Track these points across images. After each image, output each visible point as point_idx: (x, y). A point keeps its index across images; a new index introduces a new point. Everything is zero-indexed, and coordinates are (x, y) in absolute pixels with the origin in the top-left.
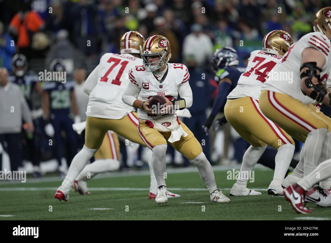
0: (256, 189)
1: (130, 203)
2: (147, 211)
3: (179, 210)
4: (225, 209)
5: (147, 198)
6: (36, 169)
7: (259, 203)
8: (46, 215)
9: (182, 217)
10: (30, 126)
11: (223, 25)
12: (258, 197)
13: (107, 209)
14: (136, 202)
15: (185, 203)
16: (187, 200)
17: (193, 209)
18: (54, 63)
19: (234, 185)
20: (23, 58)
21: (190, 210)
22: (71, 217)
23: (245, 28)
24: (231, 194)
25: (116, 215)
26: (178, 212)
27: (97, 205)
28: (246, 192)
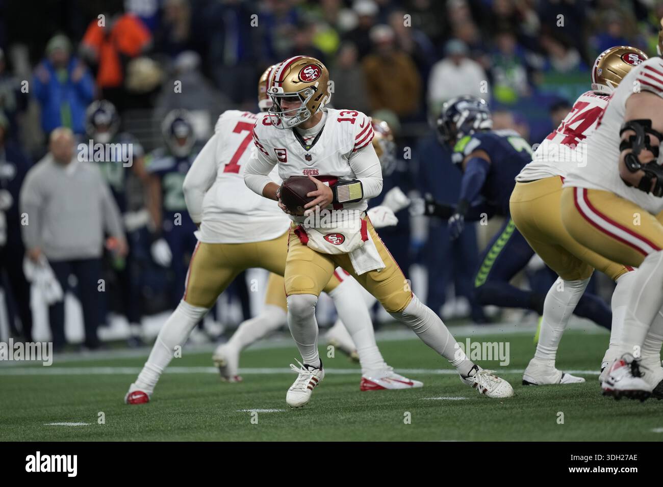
0: (574, 372)
1: (321, 400)
2: (355, 416)
3: (420, 414)
4: (511, 412)
5: (356, 388)
6: (134, 330)
7: (580, 400)
8: (154, 423)
9: (425, 427)
10: (119, 244)
11: (507, 43)
12: (578, 387)
13: (276, 410)
14: (333, 397)
15: (432, 398)
16: (436, 393)
17: (448, 411)
18: (170, 118)
19: (530, 363)
20: (109, 108)
21: (441, 412)
22: (204, 426)
23: (555, 48)
24: (526, 380)
25: (293, 424)
26: (418, 416)
27: (255, 402)
28: (554, 376)
